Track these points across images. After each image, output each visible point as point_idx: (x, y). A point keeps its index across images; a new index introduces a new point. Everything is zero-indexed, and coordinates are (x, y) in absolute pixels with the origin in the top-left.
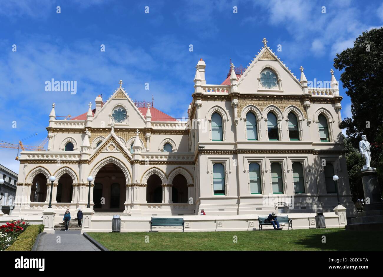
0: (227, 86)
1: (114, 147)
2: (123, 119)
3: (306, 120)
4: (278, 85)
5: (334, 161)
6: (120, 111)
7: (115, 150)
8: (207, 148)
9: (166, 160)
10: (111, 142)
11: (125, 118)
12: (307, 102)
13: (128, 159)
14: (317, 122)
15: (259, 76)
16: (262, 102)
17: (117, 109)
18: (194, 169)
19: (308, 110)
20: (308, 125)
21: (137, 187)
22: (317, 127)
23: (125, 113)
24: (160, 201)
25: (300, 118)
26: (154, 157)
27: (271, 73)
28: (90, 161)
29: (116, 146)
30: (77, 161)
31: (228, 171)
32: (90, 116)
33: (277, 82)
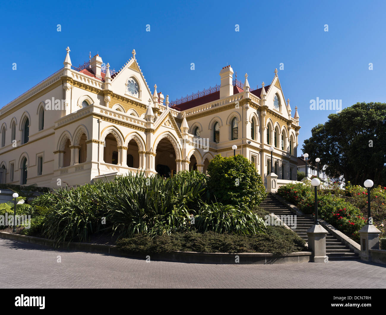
0: (259, 99)
3: (288, 138)
6: (133, 83)
7: (170, 126)
10: (168, 118)
11: (137, 91)
12: (290, 126)
13: (180, 137)
15: (273, 98)
16: (274, 118)
17: (131, 80)
19: (289, 131)
20: (288, 141)
21: (186, 163)
23: (137, 87)
25: (286, 136)
27: (277, 98)
28: (155, 131)
29: (171, 123)
30: (145, 129)
31: (258, 163)
32: (110, 79)
33: (279, 106)
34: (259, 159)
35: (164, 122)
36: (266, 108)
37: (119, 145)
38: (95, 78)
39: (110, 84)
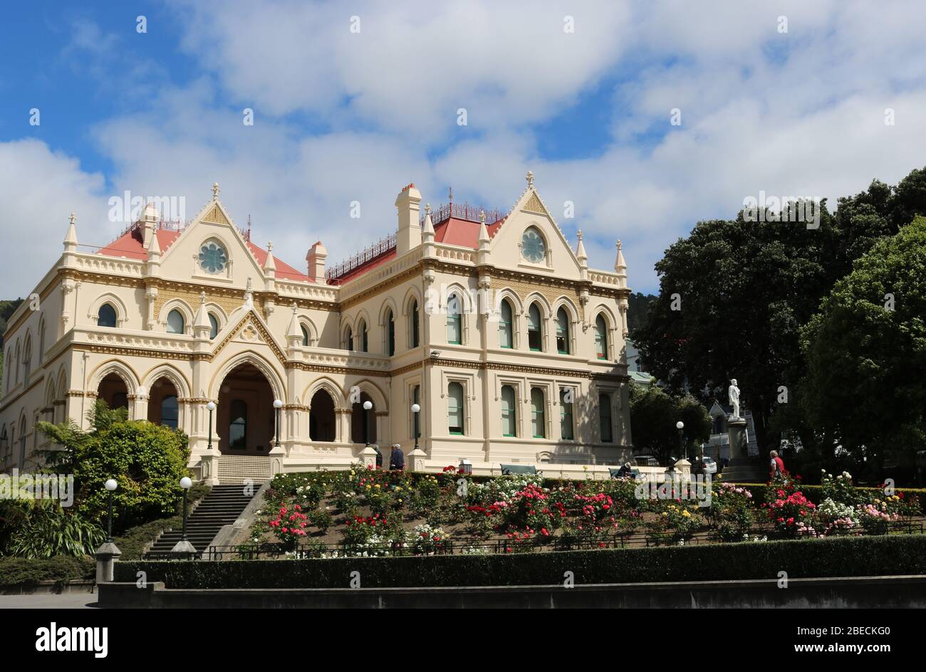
0: (472, 250)
1: (254, 332)
2: (221, 267)
3: (581, 322)
4: (545, 259)
5: (612, 393)
6: (213, 249)
7: (255, 339)
8: (443, 355)
9: (343, 364)
10: (249, 323)
11: (224, 264)
12: (586, 294)
13: (281, 358)
14: (594, 327)
15: (520, 240)
16: (524, 285)
17: (208, 245)
18: (388, 385)
19: (585, 307)
20: (584, 331)
21: (299, 412)
22: (593, 334)
23: (223, 255)
24: (332, 438)
25: (575, 319)
26: (325, 357)
27: (536, 236)
28: (212, 357)
29: (257, 331)
30: (189, 355)
31: (471, 396)
32: (156, 254)
33: (545, 253)
34: (474, 386)
35: (238, 333)
36: (488, 269)
37: (131, 393)
38: (127, 257)
39: (155, 264)
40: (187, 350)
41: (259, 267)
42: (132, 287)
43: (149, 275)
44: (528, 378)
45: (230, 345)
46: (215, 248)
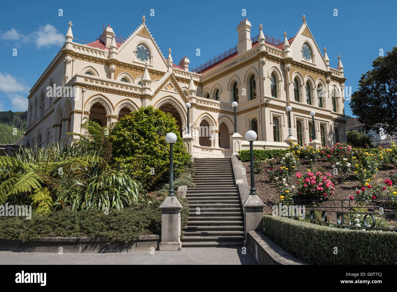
0: (281, 51)
1: (172, 87)
4: (311, 59)
5: (339, 128)
7: (173, 90)
9: (215, 107)
10: (170, 82)
11: (148, 58)
12: (329, 79)
15: (301, 48)
16: (304, 71)
17: (140, 47)
19: (329, 85)
23: (148, 53)
24: (210, 145)
26: (206, 103)
27: (307, 48)
28: (152, 97)
30: (140, 95)
31: (283, 125)
32: (115, 48)
33: (312, 56)
34: (284, 120)
35: (164, 86)
36: (290, 61)
37: (108, 114)
38: (99, 48)
39: (115, 53)
40: (138, 92)
41: (165, 60)
42: (102, 64)
43: (111, 58)
44: (308, 118)
45: (160, 92)
46: (144, 49)
